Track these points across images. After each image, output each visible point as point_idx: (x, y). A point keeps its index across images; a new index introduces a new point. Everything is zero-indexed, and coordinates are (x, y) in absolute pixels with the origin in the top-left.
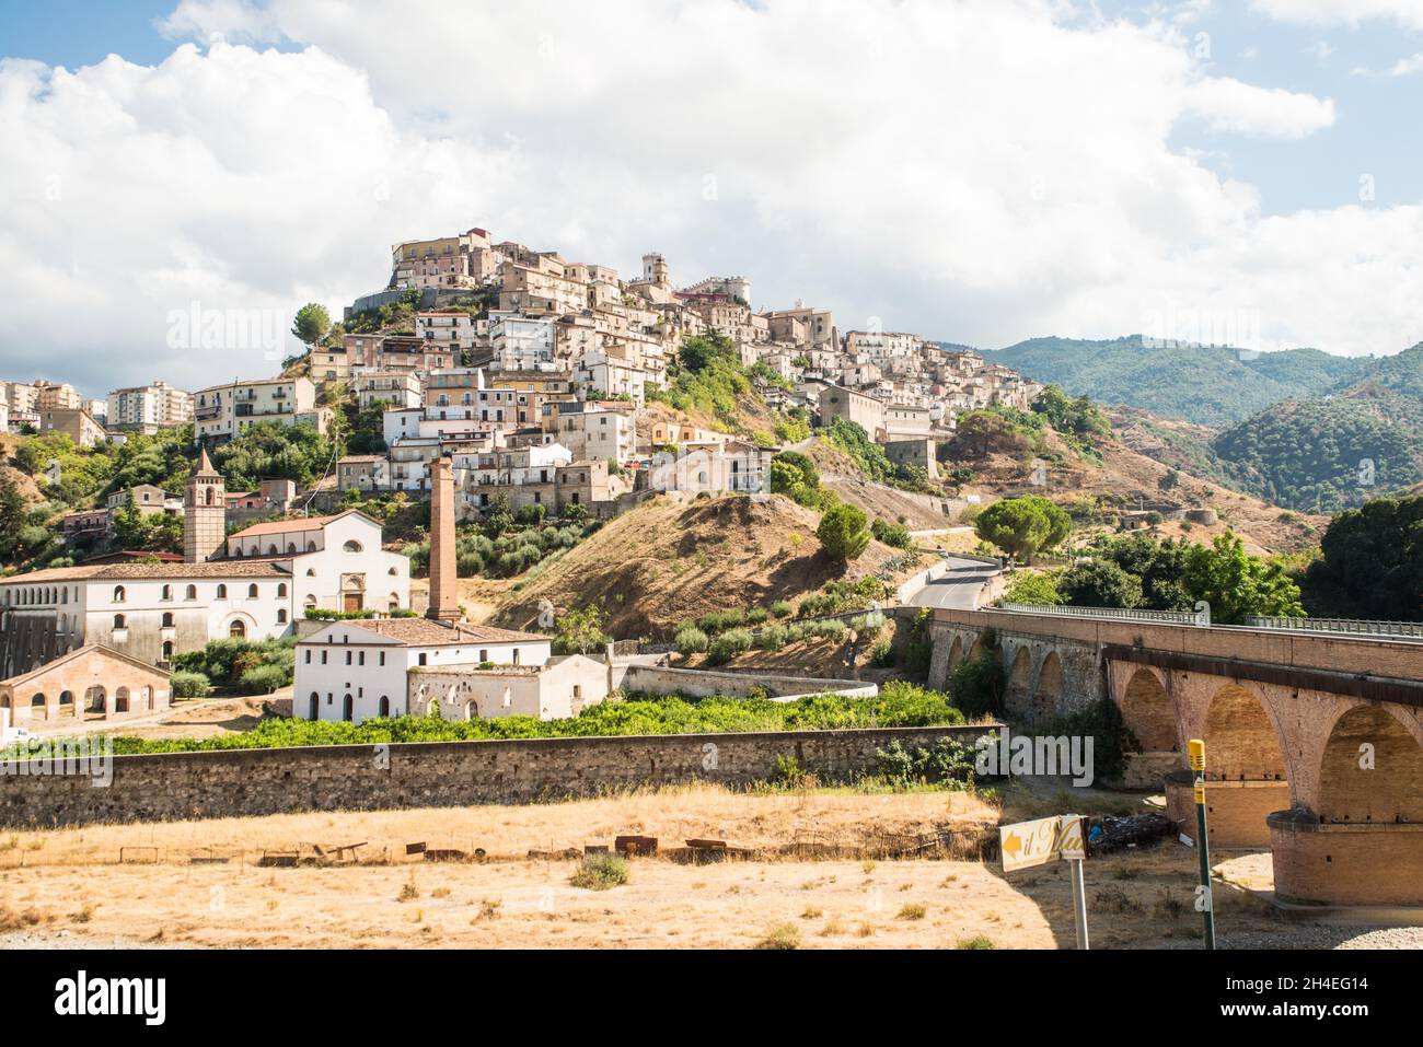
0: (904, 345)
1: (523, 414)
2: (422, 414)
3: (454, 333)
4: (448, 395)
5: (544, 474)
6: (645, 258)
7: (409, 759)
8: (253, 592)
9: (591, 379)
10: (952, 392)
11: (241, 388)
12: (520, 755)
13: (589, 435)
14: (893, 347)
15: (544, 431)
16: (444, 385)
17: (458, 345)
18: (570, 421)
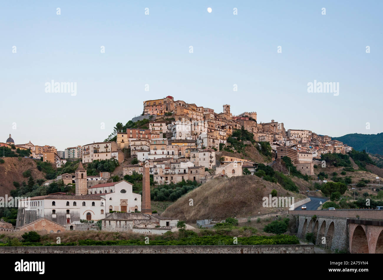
0: (306, 134)
1: (180, 153)
2: (149, 152)
3: (161, 128)
4: (157, 147)
5: (185, 170)
6: (224, 106)
7: (115, 251)
8: (93, 204)
9: (203, 142)
10: (321, 149)
11: (95, 145)
12: (150, 250)
13: (200, 159)
14: (303, 134)
15: (186, 158)
16: (156, 144)
17: (162, 132)
18: (194, 155)
